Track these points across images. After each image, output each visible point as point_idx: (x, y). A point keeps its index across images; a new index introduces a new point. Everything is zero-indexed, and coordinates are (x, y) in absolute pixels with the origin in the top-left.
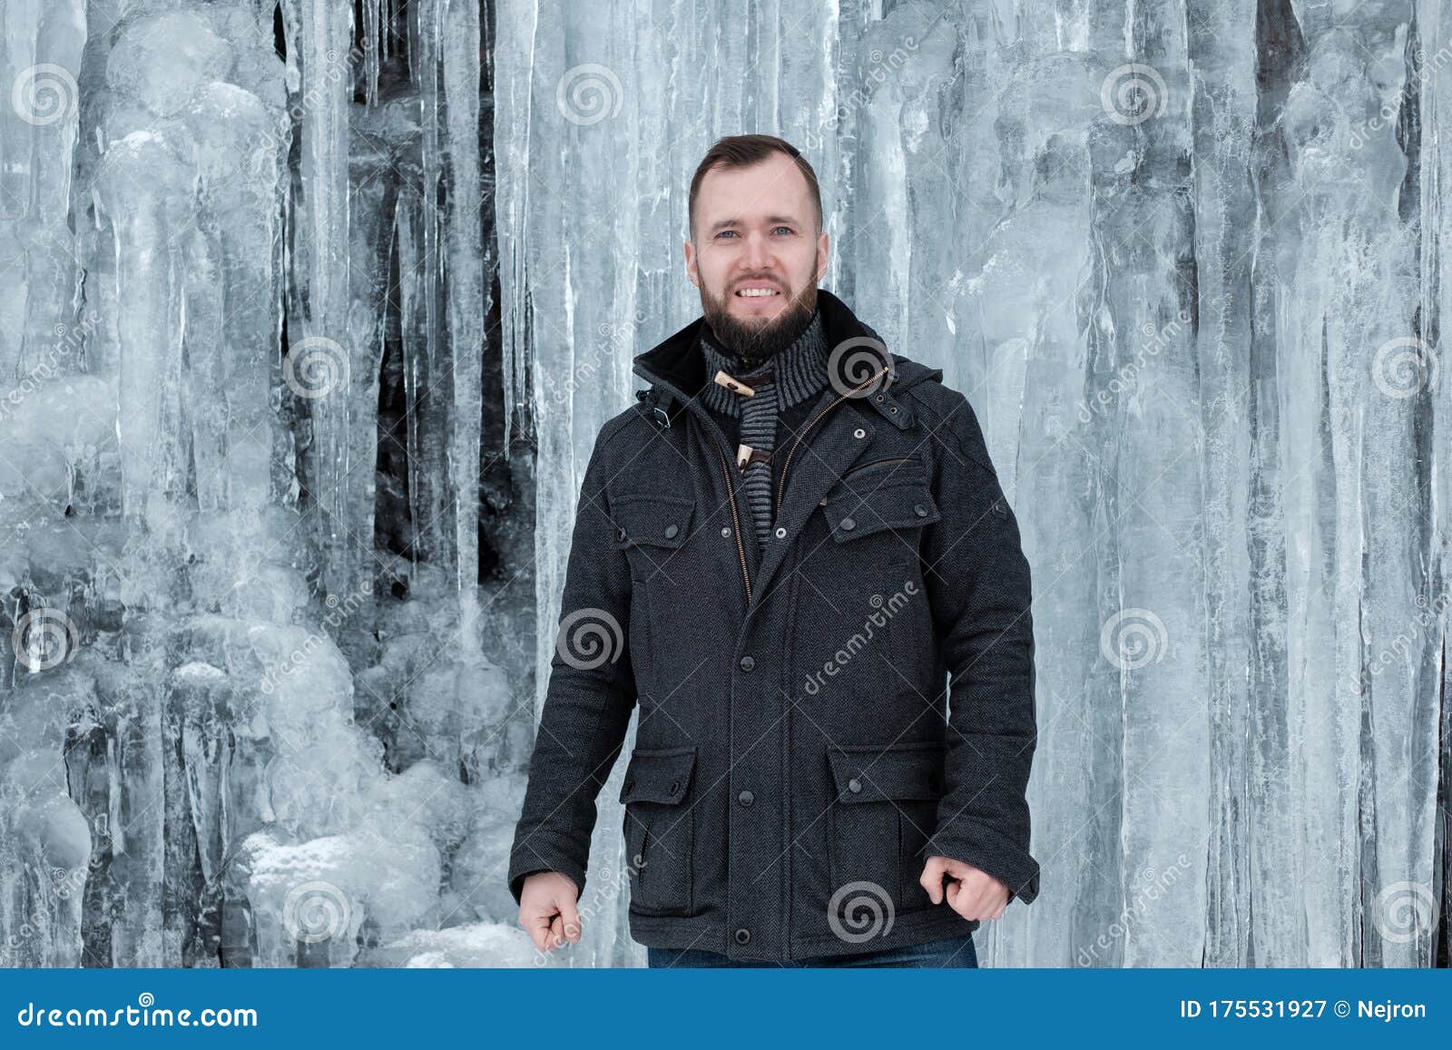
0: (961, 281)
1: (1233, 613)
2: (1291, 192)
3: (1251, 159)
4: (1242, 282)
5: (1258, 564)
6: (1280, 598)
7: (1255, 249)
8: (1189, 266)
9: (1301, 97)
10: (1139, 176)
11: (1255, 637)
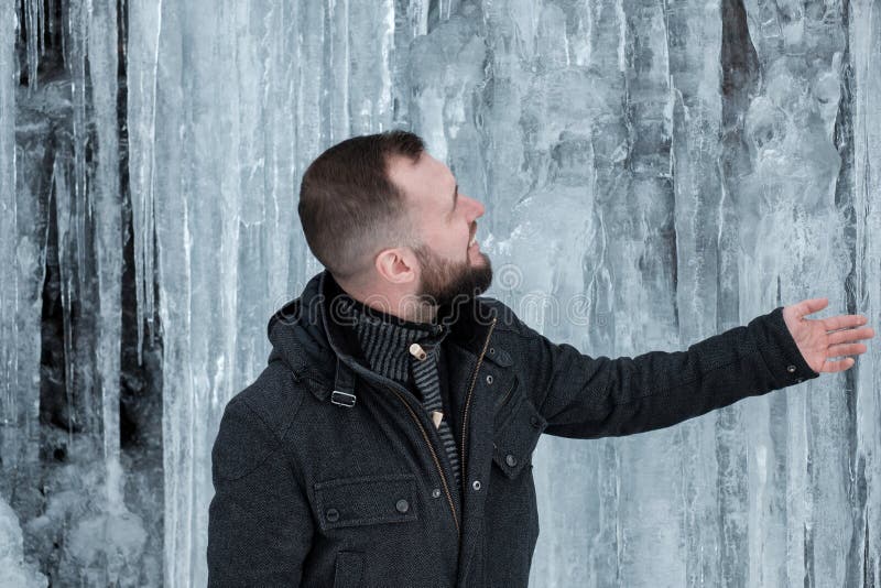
0: (494, 243)
1: (705, 502)
2: (751, 183)
3: (717, 150)
4: (711, 247)
5: (724, 465)
6: (742, 492)
7: (721, 222)
8: (670, 234)
9: (759, 108)
10: (628, 163)
11: (721, 520)
